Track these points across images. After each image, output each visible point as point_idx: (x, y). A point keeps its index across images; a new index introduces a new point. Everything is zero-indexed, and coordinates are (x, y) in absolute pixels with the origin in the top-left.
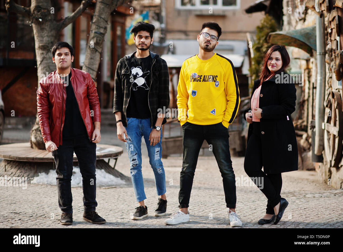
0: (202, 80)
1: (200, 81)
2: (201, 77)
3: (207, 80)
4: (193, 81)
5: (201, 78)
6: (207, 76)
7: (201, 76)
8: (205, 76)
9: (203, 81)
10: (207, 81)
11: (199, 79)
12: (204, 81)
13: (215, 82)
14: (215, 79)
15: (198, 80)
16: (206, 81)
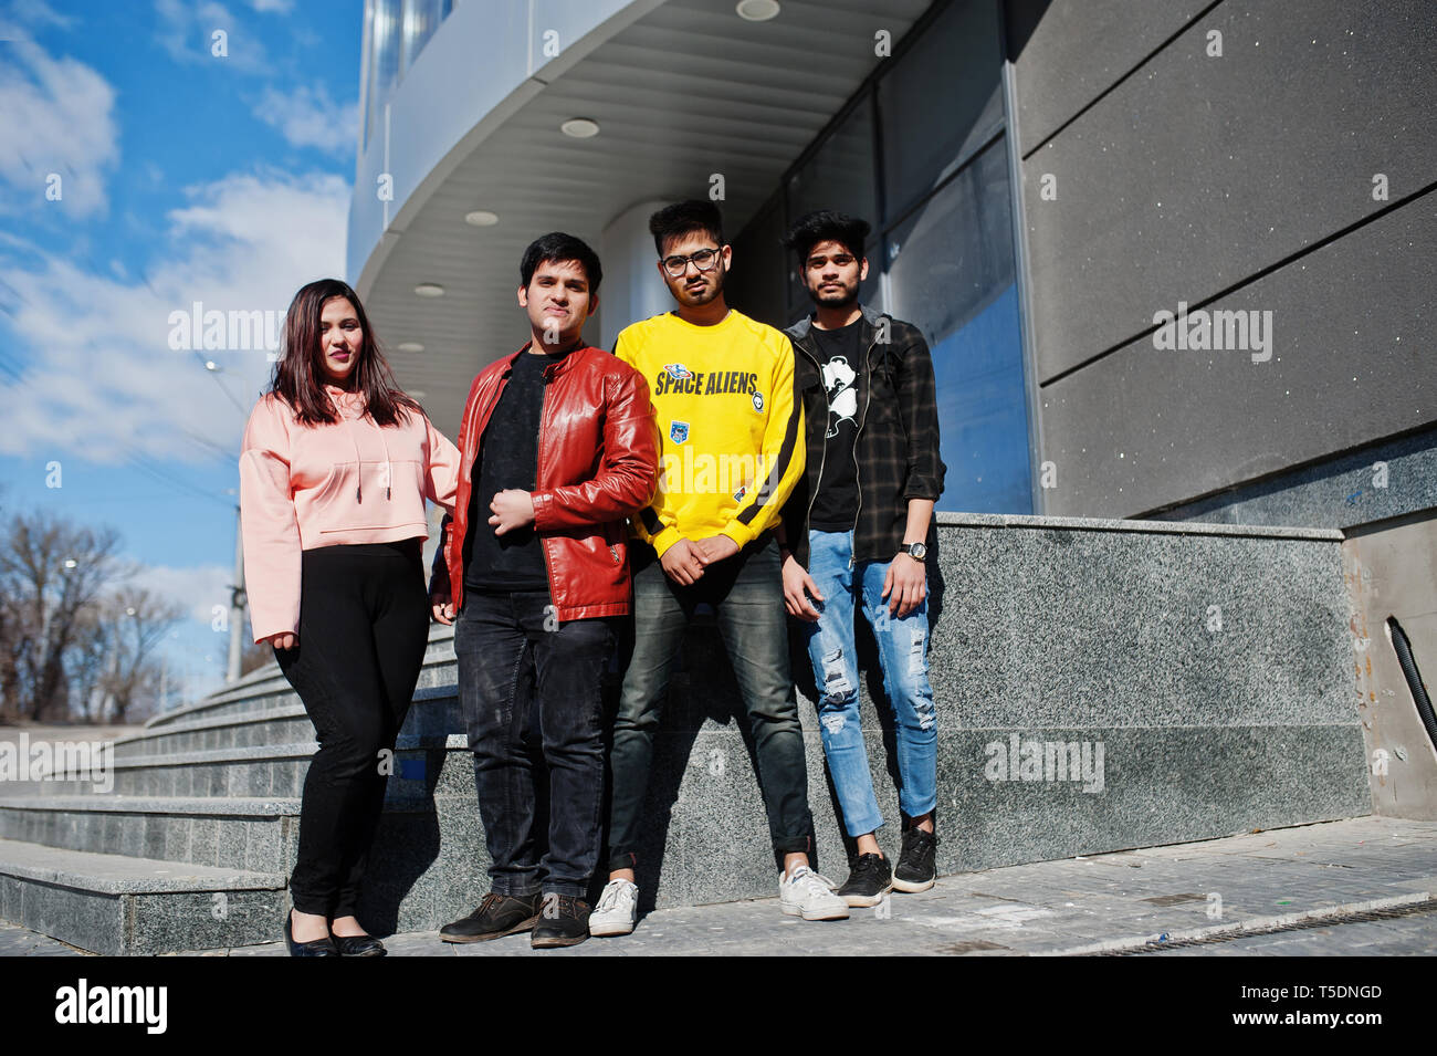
0: (703, 388)
1: (698, 392)
2: (699, 379)
3: (722, 387)
4: (675, 391)
5: (699, 384)
6: (721, 374)
7: (701, 376)
8: (712, 376)
9: (707, 393)
10: (725, 391)
11: (695, 383)
12: (713, 393)
13: (752, 394)
14: (749, 385)
15: (693, 387)
16: (719, 391)
